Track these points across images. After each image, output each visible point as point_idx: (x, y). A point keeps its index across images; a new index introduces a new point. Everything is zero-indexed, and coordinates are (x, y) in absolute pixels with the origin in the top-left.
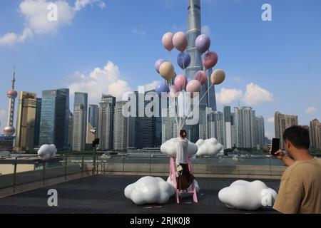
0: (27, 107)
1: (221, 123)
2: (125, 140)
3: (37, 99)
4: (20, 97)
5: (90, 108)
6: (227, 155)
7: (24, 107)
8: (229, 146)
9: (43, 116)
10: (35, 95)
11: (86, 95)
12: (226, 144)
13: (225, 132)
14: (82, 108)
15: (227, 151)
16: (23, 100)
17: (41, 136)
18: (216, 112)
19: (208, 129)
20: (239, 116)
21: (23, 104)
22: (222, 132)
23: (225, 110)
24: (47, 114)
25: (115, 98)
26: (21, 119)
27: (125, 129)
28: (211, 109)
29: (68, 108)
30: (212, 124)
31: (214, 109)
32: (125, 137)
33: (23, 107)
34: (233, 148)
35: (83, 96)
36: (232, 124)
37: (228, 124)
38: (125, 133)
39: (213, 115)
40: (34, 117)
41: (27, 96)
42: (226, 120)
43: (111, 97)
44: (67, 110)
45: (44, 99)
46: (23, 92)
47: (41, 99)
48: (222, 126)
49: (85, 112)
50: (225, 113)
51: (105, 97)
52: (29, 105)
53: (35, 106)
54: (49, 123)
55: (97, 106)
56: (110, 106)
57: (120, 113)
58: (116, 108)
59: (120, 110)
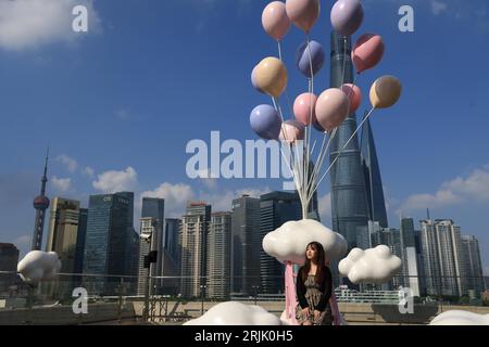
0: (64, 224)
1: (398, 249)
2: (227, 280)
3: (81, 210)
4: (54, 207)
5: (167, 225)
7: (59, 224)
8: (415, 292)
9: (89, 238)
10: (79, 202)
11: (161, 203)
14: (154, 224)
16: (57, 212)
18: (387, 230)
20: (430, 237)
21: (57, 219)
23: (403, 226)
24: (95, 235)
25: (210, 207)
26: (54, 244)
27: (228, 260)
28: (377, 223)
29: (131, 224)
31: (384, 224)
33: (57, 223)
34: (422, 294)
35: (156, 205)
36: (419, 251)
37: (411, 251)
38: (228, 267)
39: (382, 234)
40: (74, 242)
41: (66, 205)
42: (407, 244)
44: (129, 228)
45: (91, 210)
46: (59, 199)
47: (86, 210)
49: (159, 231)
50: (403, 229)
51: (193, 205)
52: (67, 220)
53: (77, 222)
54: (100, 251)
55: (181, 221)
56: (201, 220)
57: (218, 232)
58: (211, 225)
59: (218, 228)
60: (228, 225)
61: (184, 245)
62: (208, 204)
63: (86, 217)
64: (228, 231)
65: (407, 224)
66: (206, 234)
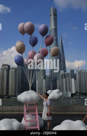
1: (69, 79)
2: (15, 90)
6: (73, 97)
8: (74, 92)
12: (72, 91)
13: (72, 84)
15: (73, 95)
18: (66, 73)
19: (62, 82)
22: (69, 84)
25: (10, 66)
27: (15, 83)
28: (63, 71)
30: (64, 79)
31: (65, 71)
32: (15, 88)
34: (76, 93)
36: (75, 79)
37: (73, 80)
38: (16, 85)
39: (65, 75)
42: (72, 78)
43: (7, 65)
48: (69, 81)
50: (71, 73)
51: (4, 65)
56: (7, 70)
57: (12, 74)
58: (10, 72)
59: (12, 73)
60: (16, 72)
64: (16, 74)
65: (72, 71)
66: (8, 75)
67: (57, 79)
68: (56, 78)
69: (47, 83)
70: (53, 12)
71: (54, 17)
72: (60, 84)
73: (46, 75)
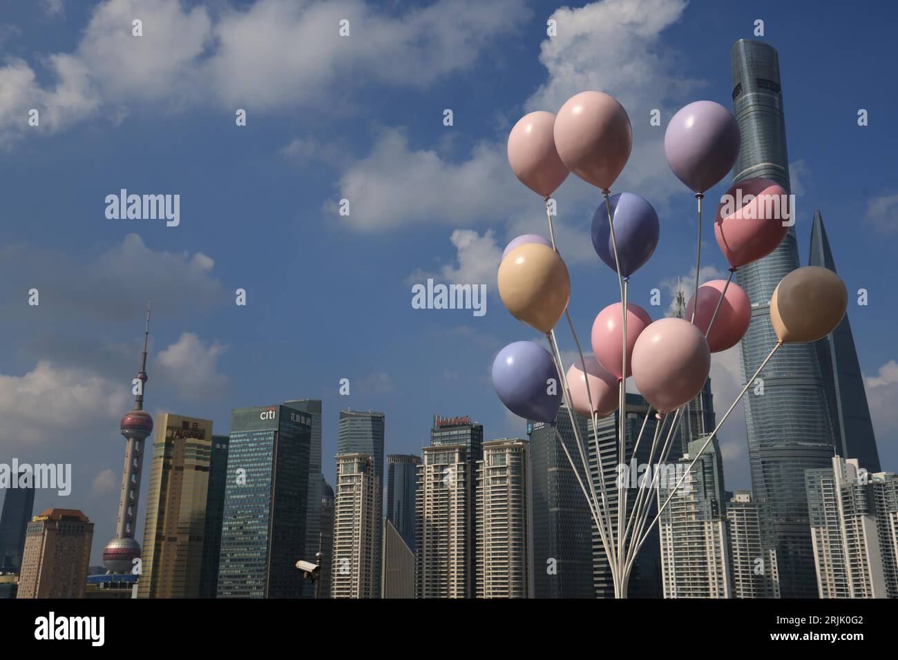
0: (181, 469)
2: (521, 588)
3: (217, 440)
4: (160, 433)
5: (392, 467)
7: (171, 468)
9: (232, 498)
10: (210, 423)
11: (378, 423)
14: (364, 467)
16: (168, 444)
17: (222, 572)
18: (879, 476)
19: (851, 546)
21: (167, 457)
25: (480, 429)
26: (161, 512)
28: (855, 461)
29: (319, 468)
30: (867, 524)
33: (166, 467)
35: (368, 426)
38: (520, 559)
39: (869, 488)
40: (202, 505)
41: (185, 429)
43: (463, 425)
44: (311, 477)
45: (236, 438)
46: (172, 417)
47: (225, 440)
49: (376, 481)
51: (445, 426)
52: (187, 461)
53: (207, 464)
54: (253, 524)
55: (420, 461)
56: (462, 458)
57: (498, 483)
58: (483, 468)
59: (498, 474)
60: (518, 467)
61: (428, 511)
62: (476, 423)
63: (225, 453)
64: (519, 481)
66: (474, 488)
67: (812, 520)
68: (803, 511)
69: (737, 545)
70: (755, 65)
71: (759, 100)
72: (837, 556)
73: (727, 489)
